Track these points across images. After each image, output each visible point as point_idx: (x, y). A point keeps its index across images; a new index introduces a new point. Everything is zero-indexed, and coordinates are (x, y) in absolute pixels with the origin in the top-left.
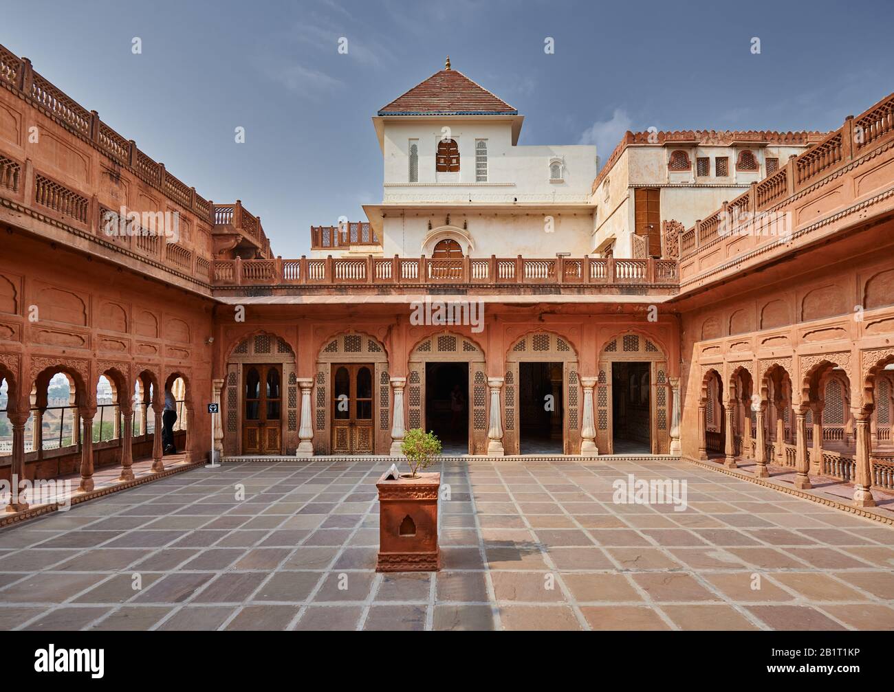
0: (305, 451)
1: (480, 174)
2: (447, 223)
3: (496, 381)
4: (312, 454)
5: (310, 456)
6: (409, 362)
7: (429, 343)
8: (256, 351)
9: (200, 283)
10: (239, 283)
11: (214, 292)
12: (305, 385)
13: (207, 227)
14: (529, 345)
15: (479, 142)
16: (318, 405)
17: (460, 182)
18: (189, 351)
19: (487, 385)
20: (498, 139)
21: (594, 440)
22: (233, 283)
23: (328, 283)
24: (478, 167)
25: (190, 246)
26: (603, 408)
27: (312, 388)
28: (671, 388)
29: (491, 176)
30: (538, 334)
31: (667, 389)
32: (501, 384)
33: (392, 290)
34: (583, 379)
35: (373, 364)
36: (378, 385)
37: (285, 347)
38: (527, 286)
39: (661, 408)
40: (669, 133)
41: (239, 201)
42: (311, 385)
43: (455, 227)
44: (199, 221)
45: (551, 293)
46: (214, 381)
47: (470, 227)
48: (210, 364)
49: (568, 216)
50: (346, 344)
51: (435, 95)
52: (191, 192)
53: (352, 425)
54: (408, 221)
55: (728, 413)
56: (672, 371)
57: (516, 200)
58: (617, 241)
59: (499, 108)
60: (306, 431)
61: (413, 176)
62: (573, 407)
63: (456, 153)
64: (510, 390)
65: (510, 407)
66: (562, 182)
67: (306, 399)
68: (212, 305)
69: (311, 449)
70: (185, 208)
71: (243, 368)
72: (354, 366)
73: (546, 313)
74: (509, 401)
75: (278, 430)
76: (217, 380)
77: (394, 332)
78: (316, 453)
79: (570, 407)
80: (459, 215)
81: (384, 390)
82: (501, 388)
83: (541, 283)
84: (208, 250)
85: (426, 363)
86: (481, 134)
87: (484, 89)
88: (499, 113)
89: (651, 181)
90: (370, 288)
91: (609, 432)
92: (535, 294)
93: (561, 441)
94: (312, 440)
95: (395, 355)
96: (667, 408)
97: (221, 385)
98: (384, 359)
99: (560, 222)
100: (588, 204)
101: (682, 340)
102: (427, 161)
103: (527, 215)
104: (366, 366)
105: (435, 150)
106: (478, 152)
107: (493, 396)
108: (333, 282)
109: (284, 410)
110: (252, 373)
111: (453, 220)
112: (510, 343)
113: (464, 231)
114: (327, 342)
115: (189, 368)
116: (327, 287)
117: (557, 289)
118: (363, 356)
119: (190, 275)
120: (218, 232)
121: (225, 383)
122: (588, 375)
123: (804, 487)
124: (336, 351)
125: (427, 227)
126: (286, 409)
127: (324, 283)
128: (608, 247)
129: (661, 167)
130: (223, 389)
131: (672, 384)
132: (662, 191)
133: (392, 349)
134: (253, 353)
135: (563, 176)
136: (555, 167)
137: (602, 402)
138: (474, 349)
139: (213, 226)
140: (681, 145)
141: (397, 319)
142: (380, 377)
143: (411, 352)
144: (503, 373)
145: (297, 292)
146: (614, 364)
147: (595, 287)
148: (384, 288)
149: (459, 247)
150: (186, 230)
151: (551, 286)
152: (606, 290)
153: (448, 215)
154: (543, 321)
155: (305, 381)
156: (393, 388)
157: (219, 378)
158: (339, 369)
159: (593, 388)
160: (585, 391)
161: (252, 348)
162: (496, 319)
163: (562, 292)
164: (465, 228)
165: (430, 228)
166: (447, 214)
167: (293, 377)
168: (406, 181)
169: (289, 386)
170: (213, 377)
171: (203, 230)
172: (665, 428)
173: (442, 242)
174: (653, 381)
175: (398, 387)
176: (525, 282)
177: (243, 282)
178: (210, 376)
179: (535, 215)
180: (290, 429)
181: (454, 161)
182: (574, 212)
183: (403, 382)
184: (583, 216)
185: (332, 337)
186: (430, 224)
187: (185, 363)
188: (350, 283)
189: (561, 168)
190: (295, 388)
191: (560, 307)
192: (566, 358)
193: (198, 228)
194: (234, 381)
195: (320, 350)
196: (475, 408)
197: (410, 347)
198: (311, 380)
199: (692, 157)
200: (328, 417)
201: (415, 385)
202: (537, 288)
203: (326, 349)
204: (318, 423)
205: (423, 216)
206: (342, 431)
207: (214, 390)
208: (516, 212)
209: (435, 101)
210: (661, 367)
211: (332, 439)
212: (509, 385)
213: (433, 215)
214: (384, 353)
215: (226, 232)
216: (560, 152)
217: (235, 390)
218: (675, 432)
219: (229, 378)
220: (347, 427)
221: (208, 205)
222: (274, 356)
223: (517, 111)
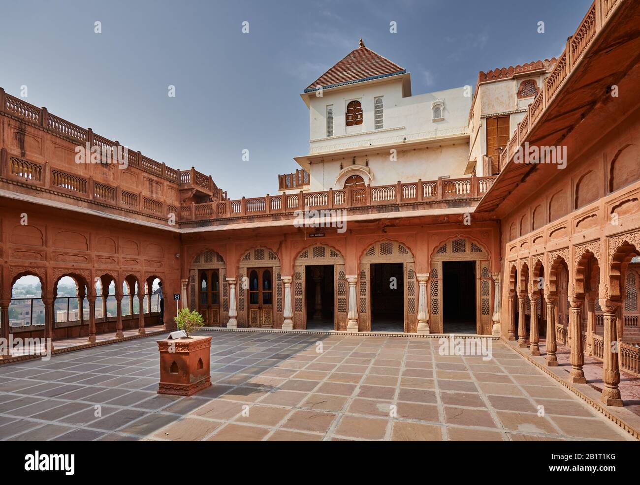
0: (232, 324)
1: (378, 123)
2: (354, 163)
3: (352, 278)
5: (235, 328)
6: (294, 266)
7: (307, 253)
8: (205, 262)
10: (194, 219)
11: (181, 225)
12: (231, 282)
13: (175, 186)
14: (377, 250)
15: (376, 99)
16: (240, 295)
17: (363, 131)
18: (162, 263)
19: (346, 280)
20: (392, 95)
21: (428, 322)
22: (190, 220)
23: (243, 215)
24: (376, 118)
25: (162, 199)
26: (435, 298)
27: (236, 284)
28: (493, 281)
29: (386, 125)
30: (384, 242)
31: (490, 282)
32: (356, 280)
33: (281, 217)
34: (418, 275)
35: (272, 267)
36: (275, 282)
37: (220, 259)
38: (373, 207)
39: (485, 297)
40: (518, 66)
41: (193, 168)
42: (235, 282)
43: (360, 166)
44: (168, 183)
45: (392, 211)
46: (182, 280)
47: (371, 164)
48: (180, 270)
49: (448, 146)
50: (255, 255)
51: (347, 70)
52: (162, 166)
53: (260, 308)
54: (326, 165)
56: (493, 268)
57: (405, 139)
59: (392, 70)
60: (232, 312)
61: (330, 133)
62: (412, 297)
63: (360, 110)
64: (363, 284)
65: (363, 297)
66: (443, 119)
67: (233, 291)
69: (236, 324)
70: (157, 176)
71: (199, 272)
72: (261, 269)
73: (388, 226)
74: (363, 293)
75: (218, 311)
76: (184, 280)
77: (283, 245)
78: (239, 326)
79: (409, 297)
80: (363, 156)
81: (279, 285)
82: (356, 283)
83: (384, 204)
84: (176, 200)
85: (305, 266)
86: (378, 93)
87: (383, 57)
88: (391, 74)
89: (501, 110)
90: (267, 217)
91: (439, 316)
92: (379, 213)
94: (236, 317)
95: (284, 261)
96: (490, 297)
97: (186, 283)
98: (278, 264)
99: (441, 152)
100: (466, 135)
101: (501, 242)
102: (340, 119)
103: (414, 150)
104: (268, 269)
105: (345, 110)
106: (376, 107)
107: (350, 289)
108: (245, 214)
109: (221, 298)
110: (203, 275)
111: (358, 161)
112: (362, 250)
113: (365, 168)
114: (244, 254)
115: (163, 273)
116: (242, 218)
117: (396, 207)
118: (266, 263)
119: (161, 217)
120: (182, 189)
121: (188, 282)
122: (421, 272)
124: (250, 260)
125: (340, 168)
126: (222, 298)
127: (240, 216)
130: (187, 285)
131: (494, 278)
132: (511, 117)
133: (282, 257)
134: (203, 262)
135: (444, 115)
136: (436, 109)
137: (434, 292)
138: (337, 255)
139: (180, 185)
140: (529, 75)
141: (285, 237)
142: (276, 276)
143: (295, 259)
144: (356, 271)
145: (225, 223)
146: (443, 263)
147: (427, 203)
148: (276, 217)
149: (362, 180)
150: (159, 189)
151: (392, 205)
152: (436, 205)
153: (355, 157)
154: (386, 232)
155: (231, 279)
156: (284, 283)
157: (186, 279)
158: (252, 272)
159: (427, 282)
160: (420, 284)
161: (202, 259)
162: (351, 232)
163: (400, 210)
164: (367, 165)
165: (342, 168)
166: (353, 157)
167: (225, 277)
168: (325, 136)
169: (223, 282)
170: (181, 278)
171: (172, 188)
172: (488, 314)
173: (350, 177)
174: (478, 276)
175: (287, 283)
176: (372, 204)
177: (196, 218)
178: (179, 278)
179: (420, 149)
180: (224, 311)
181: (359, 116)
182: (453, 142)
183: (289, 279)
184: (461, 144)
185: (247, 250)
186: (341, 165)
187: (158, 270)
188: (255, 214)
189: (441, 109)
190: (226, 284)
191: (398, 221)
192: (405, 259)
193: (168, 187)
194: (194, 281)
195: (240, 260)
196: (338, 297)
197: (293, 255)
198: (235, 279)
199: (540, 84)
200: (246, 304)
201: (299, 281)
202: (381, 208)
203: (244, 259)
204: (239, 308)
205: (337, 160)
206: (254, 312)
207: (182, 286)
208: (404, 149)
209: (345, 74)
210: (484, 265)
211: (248, 317)
212: (363, 281)
213: (344, 158)
214: (278, 260)
215: (186, 188)
216: (440, 96)
217: (194, 285)
218: (496, 317)
219: (191, 278)
220: (257, 310)
221: (178, 173)
222: (214, 264)
223: (405, 70)
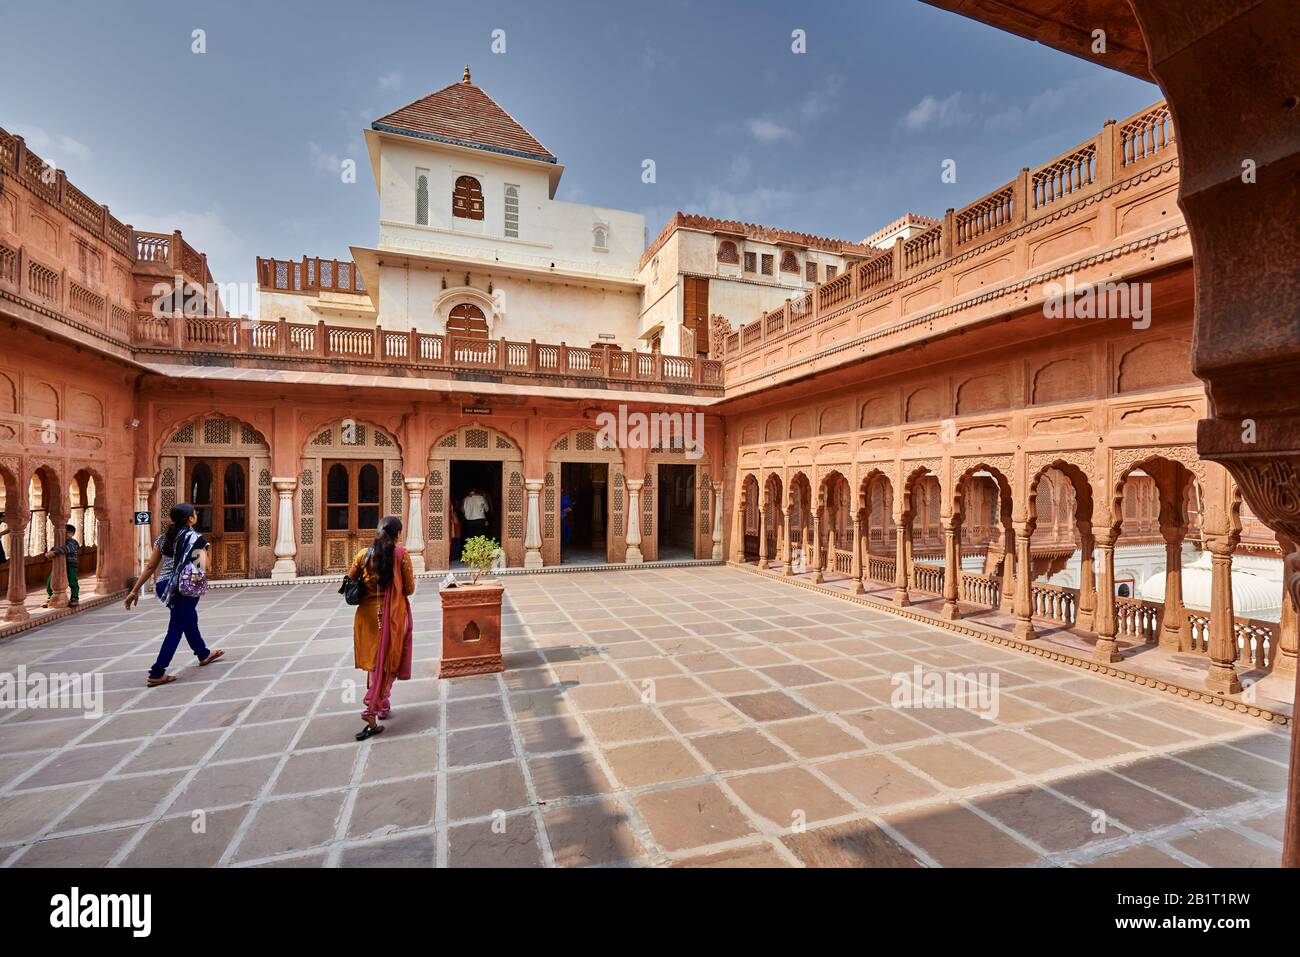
0: (284, 571)
1: (511, 228)
2: (467, 283)
3: (535, 484)
4: (295, 575)
5: (292, 578)
6: (429, 460)
7: (454, 438)
8: (207, 440)
9: (117, 343)
10: (179, 344)
11: (137, 356)
12: (284, 486)
13: (125, 263)
14: (572, 443)
15: (507, 187)
16: (303, 512)
17: (484, 234)
18: (102, 438)
19: (524, 487)
20: (531, 191)
21: (639, 546)
22: (170, 346)
23: (319, 356)
24: (506, 218)
25: (103, 290)
26: (648, 513)
27: (294, 491)
28: (714, 491)
29: (524, 233)
30: (582, 431)
31: (710, 492)
32: (540, 487)
33: (407, 371)
34: (629, 482)
35: (382, 461)
36: (388, 487)
37: (253, 436)
38: (571, 378)
39: (705, 512)
40: (719, 221)
41: (179, 232)
42: (294, 487)
43: (477, 289)
44: (114, 255)
45: (596, 387)
46: (138, 480)
47: (496, 292)
48: (132, 457)
49: (613, 292)
50: (343, 436)
51: (450, 115)
52: (102, 212)
53: (352, 536)
54: (414, 275)
55: (763, 516)
56: (715, 477)
57: (553, 265)
58: (666, 330)
59: (534, 150)
60: (286, 543)
61: (422, 217)
62: (618, 512)
63: (479, 195)
64: (549, 493)
65: (550, 513)
66: (607, 252)
67: (286, 504)
68: (136, 374)
69: (293, 569)
70: (95, 236)
71: (186, 463)
72: (355, 463)
73: (590, 408)
74: (549, 506)
75: (242, 545)
76: (143, 479)
77: (411, 422)
78: (300, 573)
79: (615, 512)
80: (482, 275)
81: (396, 495)
82: (540, 491)
83: (585, 375)
84: (127, 296)
85: (451, 461)
86: (513, 178)
87: (515, 120)
88: (534, 156)
89: (700, 270)
90: (378, 367)
91: (654, 538)
92: (579, 387)
93: (604, 549)
94: (294, 557)
95: (410, 450)
96: (710, 512)
97: (150, 486)
98: (396, 454)
99: (604, 298)
100: (635, 282)
101: (725, 443)
102: (441, 200)
103: (567, 285)
104: (372, 463)
105: (451, 188)
106: (507, 200)
107: (531, 500)
108: (325, 355)
109: (252, 519)
110: (199, 471)
111: (474, 281)
112: (550, 441)
113: (488, 295)
114: (317, 431)
115: (103, 462)
116: (318, 361)
117: (602, 383)
118: (368, 451)
119: (103, 331)
120: (142, 272)
121: (155, 484)
122: (634, 477)
123: (818, 582)
124: (330, 444)
125: (440, 286)
126: (255, 518)
127: (313, 356)
128: (655, 337)
129: (710, 256)
130: (152, 492)
131: (716, 487)
132: (711, 281)
133: (407, 443)
134: (202, 442)
135: (609, 244)
136: (599, 233)
137: (647, 507)
138: (509, 446)
139: (134, 262)
140: (730, 236)
141: (415, 407)
142: (391, 477)
143: (432, 447)
144: (543, 475)
145: (273, 365)
146: (660, 466)
147: (643, 383)
148: (397, 368)
149: (482, 315)
150: (97, 267)
151: (597, 379)
152: (654, 388)
153: (469, 273)
154: (588, 417)
155: (284, 481)
156: (408, 490)
157: (146, 476)
158: (332, 468)
159: (639, 491)
160: (631, 495)
161: (200, 436)
162: (535, 413)
163: (609, 386)
164: (490, 292)
165: (444, 287)
166: (467, 273)
167: (266, 477)
168: (412, 221)
169: (259, 487)
170: (136, 475)
171: (120, 267)
172: (707, 532)
173: (460, 306)
174: (698, 485)
175: (415, 490)
176: (569, 373)
177: (185, 345)
178: (131, 474)
179: (575, 287)
180: (261, 544)
181: (477, 206)
182: (620, 288)
183: (421, 483)
184: (629, 294)
185: (325, 425)
186: (444, 282)
187: (98, 455)
188: (351, 359)
189: (605, 235)
190: (268, 491)
191: (606, 404)
192: (612, 459)
193: (113, 264)
194: (170, 478)
195: (306, 442)
196: (510, 514)
197: (430, 442)
198: (294, 480)
199: (740, 252)
200: (317, 528)
201: (436, 487)
202: (582, 381)
203: (315, 441)
204: (304, 534)
205: (434, 270)
206: (338, 545)
207: (138, 492)
208: (552, 280)
209: (451, 123)
210: (705, 470)
211: (323, 555)
212: (550, 488)
213: (448, 271)
214: (396, 447)
215: (153, 271)
216: (607, 216)
217: (173, 493)
218: (716, 536)
219: (162, 476)
220: (344, 539)
221: (126, 231)
222: (234, 447)
223: (556, 159)
